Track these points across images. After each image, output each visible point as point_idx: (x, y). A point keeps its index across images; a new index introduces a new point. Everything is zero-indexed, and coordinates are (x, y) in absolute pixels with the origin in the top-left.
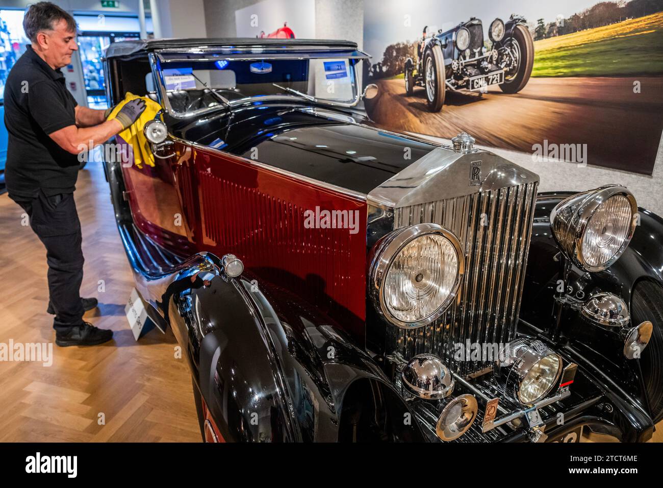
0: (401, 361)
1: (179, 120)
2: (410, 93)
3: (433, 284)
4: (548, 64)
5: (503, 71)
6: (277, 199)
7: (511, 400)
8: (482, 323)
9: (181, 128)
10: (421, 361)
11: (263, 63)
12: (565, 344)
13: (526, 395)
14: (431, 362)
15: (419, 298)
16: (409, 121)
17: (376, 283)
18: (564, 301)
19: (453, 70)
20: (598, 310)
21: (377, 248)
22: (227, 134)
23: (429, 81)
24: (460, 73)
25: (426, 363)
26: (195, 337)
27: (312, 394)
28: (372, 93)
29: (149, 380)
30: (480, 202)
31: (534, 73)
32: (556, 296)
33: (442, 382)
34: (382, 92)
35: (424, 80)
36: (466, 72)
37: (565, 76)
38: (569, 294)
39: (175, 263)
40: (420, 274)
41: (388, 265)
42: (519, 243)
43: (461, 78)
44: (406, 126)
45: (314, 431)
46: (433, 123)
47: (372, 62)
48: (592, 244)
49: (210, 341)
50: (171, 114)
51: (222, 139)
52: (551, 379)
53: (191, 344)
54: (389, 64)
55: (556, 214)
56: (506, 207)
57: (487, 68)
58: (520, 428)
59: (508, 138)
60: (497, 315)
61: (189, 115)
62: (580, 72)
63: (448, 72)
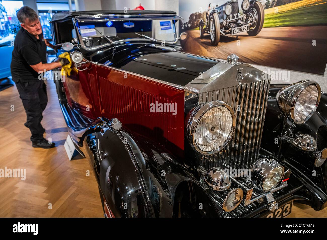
0: (203, 171)
1: (88, 51)
2: (202, 37)
3: (220, 132)
4: (271, 21)
5: (249, 25)
6: (138, 90)
7: (258, 188)
8: (242, 150)
9: (90, 55)
10: (214, 171)
11: (130, 22)
12: (284, 159)
13: (266, 186)
14: (219, 171)
15: (213, 139)
16: (202, 51)
17: (191, 132)
18: (283, 138)
19: (224, 25)
20: (301, 143)
21: (191, 114)
22: (113, 58)
23: (212, 31)
24: (227, 26)
25: (217, 172)
26: (97, 161)
27: (158, 188)
28: (183, 37)
29: (76, 180)
30: (241, 90)
31: (264, 25)
32: (279, 136)
33: (225, 181)
34: (189, 36)
35: (209, 30)
36: (230, 26)
37: (280, 26)
38: (285, 135)
39: (88, 122)
40: (213, 127)
41: (197, 122)
42: (260, 109)
43: (227, 29)
44: (200, 53)
45: (160, 207)
46: (214, 52)
47: (183, 22)
48: (299, 110)
49: (105, 163)
50: (84, 48)
51: (110, 61)
52: (278, 178)
53: (95, 164)
54: (192, 23)
55: (279, 95)
56: (255, 92)
57: (240, 24)
58: (263, 203)
59: (251, 58)
60: (249, 146)
61: (94, 49)
62: (288, 24)
63: (221, 26)
